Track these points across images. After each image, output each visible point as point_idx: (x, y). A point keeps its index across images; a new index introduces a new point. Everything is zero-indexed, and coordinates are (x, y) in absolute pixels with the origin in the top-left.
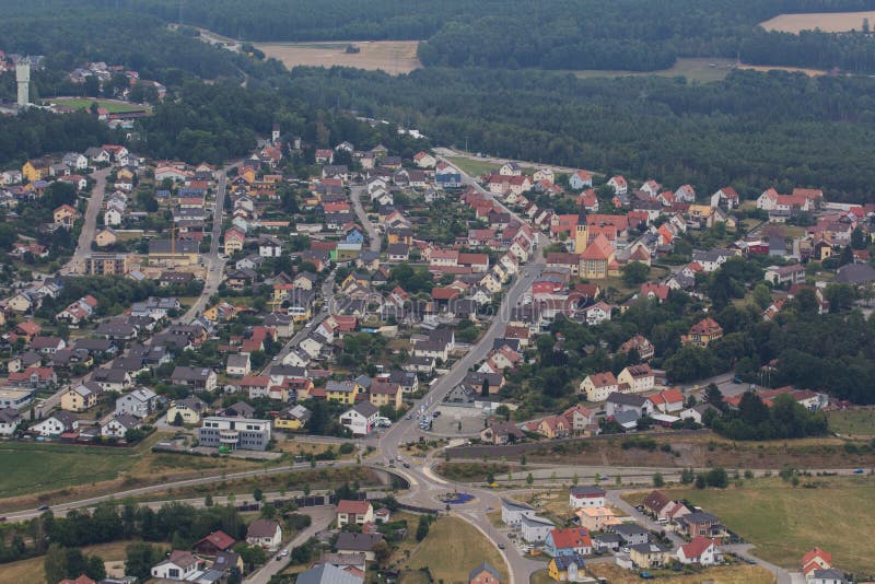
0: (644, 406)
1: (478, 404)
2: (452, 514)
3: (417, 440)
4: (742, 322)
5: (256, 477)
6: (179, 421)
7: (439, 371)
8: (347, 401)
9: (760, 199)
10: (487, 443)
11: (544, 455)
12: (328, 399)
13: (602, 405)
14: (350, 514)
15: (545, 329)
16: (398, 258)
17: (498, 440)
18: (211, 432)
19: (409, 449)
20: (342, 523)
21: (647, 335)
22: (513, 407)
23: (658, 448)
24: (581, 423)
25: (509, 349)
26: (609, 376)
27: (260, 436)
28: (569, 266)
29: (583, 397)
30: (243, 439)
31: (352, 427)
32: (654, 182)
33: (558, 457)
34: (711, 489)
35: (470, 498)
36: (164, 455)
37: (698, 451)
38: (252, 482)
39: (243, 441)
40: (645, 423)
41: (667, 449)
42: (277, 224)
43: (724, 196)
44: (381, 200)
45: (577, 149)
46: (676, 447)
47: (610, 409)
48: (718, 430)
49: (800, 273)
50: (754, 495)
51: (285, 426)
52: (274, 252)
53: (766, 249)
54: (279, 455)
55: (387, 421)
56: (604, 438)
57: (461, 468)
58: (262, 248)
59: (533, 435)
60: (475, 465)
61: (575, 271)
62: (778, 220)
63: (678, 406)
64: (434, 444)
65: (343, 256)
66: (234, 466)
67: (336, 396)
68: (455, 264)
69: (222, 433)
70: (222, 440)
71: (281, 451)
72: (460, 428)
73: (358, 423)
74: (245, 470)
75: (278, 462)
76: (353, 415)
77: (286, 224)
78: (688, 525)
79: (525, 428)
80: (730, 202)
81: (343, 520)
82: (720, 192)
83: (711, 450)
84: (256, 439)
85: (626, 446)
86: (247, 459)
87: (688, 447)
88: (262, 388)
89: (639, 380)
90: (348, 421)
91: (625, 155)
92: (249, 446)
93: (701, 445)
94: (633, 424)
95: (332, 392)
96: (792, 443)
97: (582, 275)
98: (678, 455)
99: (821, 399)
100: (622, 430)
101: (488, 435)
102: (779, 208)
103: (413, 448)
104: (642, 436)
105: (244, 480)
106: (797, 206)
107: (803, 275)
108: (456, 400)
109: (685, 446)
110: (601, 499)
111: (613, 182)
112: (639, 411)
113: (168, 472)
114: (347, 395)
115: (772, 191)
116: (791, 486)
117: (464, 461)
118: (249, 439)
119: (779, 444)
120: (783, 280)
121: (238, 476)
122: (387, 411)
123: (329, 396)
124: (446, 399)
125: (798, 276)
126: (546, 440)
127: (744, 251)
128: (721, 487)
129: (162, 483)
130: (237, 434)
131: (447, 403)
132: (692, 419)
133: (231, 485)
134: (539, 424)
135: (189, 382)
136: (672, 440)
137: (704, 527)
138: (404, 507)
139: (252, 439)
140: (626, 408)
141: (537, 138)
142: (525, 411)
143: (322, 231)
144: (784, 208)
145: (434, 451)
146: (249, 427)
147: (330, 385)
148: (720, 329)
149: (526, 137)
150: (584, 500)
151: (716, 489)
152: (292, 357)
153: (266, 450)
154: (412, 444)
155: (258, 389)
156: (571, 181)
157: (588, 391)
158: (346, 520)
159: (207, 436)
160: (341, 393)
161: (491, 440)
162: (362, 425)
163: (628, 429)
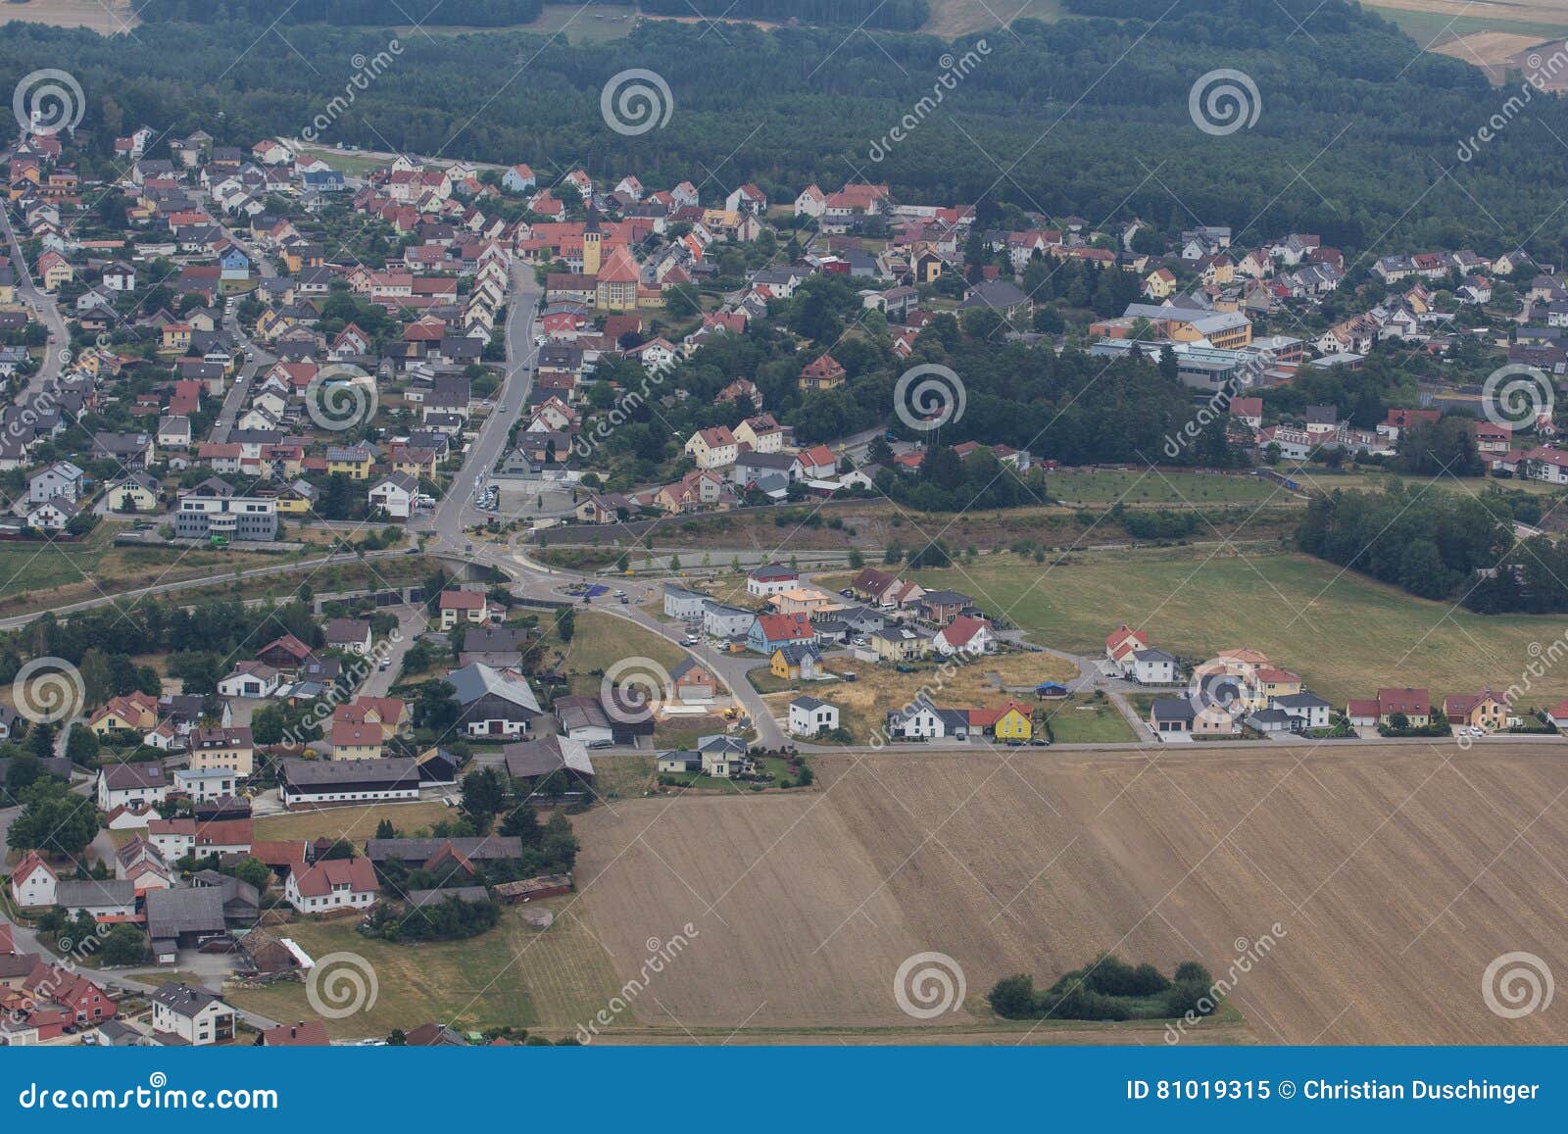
0: (791, 469)
1: (548, 475)
2: (592, 608)
3: (485, 522)
4: (869, 361)
5: (282, 574)
6: (129, 505)
7: (466, 435)
8: (358, 474)
9: (798, 201)
10: (588, 523)
11: (671, 536)
12: (330, 472)
13: (726, 470)
14: (459, 610)
15: (590, 377)
16: (314, 288)
17: (604, 518)
18: (193, 517)
19: (479, 534)
20: (448, 623)
21: (751, 378)
22: (603, 477)
23: (825, 523)
24: (710, 492)
25: (559, 402)
26: (723, 430)
27: (267, 519)
28: (581, 293)
29: (691, 463)
30: (246, 525)
31: (388, 507)
32: (634, 179)
33: (690, 538)
34: (930, 568)
35: (605, 589)
36: (135, 549)
37: (878, 528)
38: (279, 581)
39: (244, 527)
40: (798, 491)
41: (836, 525)
42: (108, 245)
43: (747, 197)
44: (247, 208)
45: (493, 135)
46: (848, 523)
47: (741, 475)
48: (900, 498)
49: (911, 297)
50: (991, 575)
51: (287, 509)
52: (125, 283)
53: (846, 268)
54: (298, 547)
55: (429, 500)
56: (750, 512)
57: (562, 555)
58: (106, 277)
59: (649, 511)
60: (582, 551)
61: (591, 301)
62: (835, 230)
63: (830, 471)
64: (513, 527)
65: (228, 287)
66: (243, 560)
67: (343, 468)
68: (408, 294)
69: (212, 517)
70: (212, 527)
71: (300, 541)
72: (540, 505)
73: (397, 500)
74: (261, 565)
75: (303, 554)
76: (389, 489)
77: (121, 244)
78: (929, 609)
79: (634, 501)
80: (756, 207)
81: (450, 618)
82: (740, 191)
83: (897, 525)
84: (261, 525)
85: (781, 522)
86: (258, 552)
87: (866, 522)
88: (231, 459)
89: (763, 437)
90: (380, 498)
91: (571, 142)
92: (251, 535)
93: (881, 518)
94: (781, 493)
95: (336, 463)
96: (1007, 514)
97: (602, 305)
98: (853, 533)
99: (1021, 459)
100: (770, 501)
101: (589, 511)
102: (830, 212)
103: (483, 532)
104: (800, 508)
105: (267, 578)
106: (858, 210)
107: (915, 301)
108: (511, 471)
109: (861, 521)
110: (794, 583)
111: (572, 178)
112: (785, 474)
113: (154, 571)
114: (358, 467)
115: (814, 189)
116: (1035, 563)
117: (564, 546)
118: (250, 525)
119: (989, 515)
120: (893, 307)
121: (259, 572)
122: (425, 486)
123: (332, 468)
124: (497, 469)
125: (909, 302)
126: (672, 516)
127: (817, 270)
128: (943, 566)
129: (149, 586)
130: (235, 518)
131: (500, 475)
132: (862, 484)
133: (250, 585)
134: (653, 496)
135: (119, 455)
136: (842, 513)
137: (953, 611)
138: (521, 601)
139: (256, 525)
140: (766, 473)
141: (426, 119)
142: (622, 479)
143: (175, 254)
144: (838, 212)
145: (516, 535)
146: (250, 508)
147: (334, 452)
148: (842, 371)
149: (410, 119)
150: (770, 584)
151: (936, 569)
152: (254, 418)
153: (276, 540)
154: (481, 527)
155: (225, 461)
156: (505, 181)
157: (698, 453)
158: (454, 619)
159: (188, 523)
160: (349, 463)
161: (594, 518)
162: (402, 503)
163: (779, 500)
